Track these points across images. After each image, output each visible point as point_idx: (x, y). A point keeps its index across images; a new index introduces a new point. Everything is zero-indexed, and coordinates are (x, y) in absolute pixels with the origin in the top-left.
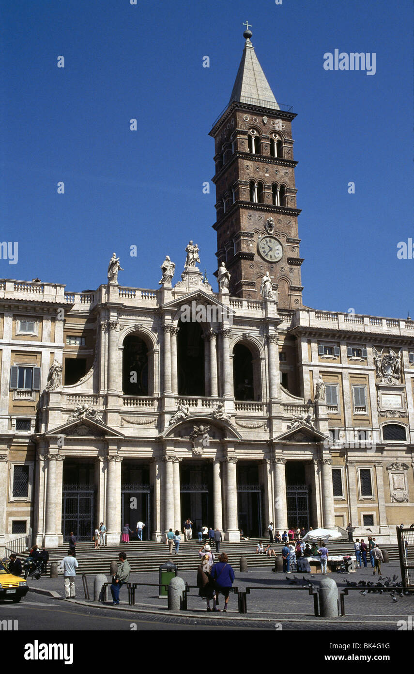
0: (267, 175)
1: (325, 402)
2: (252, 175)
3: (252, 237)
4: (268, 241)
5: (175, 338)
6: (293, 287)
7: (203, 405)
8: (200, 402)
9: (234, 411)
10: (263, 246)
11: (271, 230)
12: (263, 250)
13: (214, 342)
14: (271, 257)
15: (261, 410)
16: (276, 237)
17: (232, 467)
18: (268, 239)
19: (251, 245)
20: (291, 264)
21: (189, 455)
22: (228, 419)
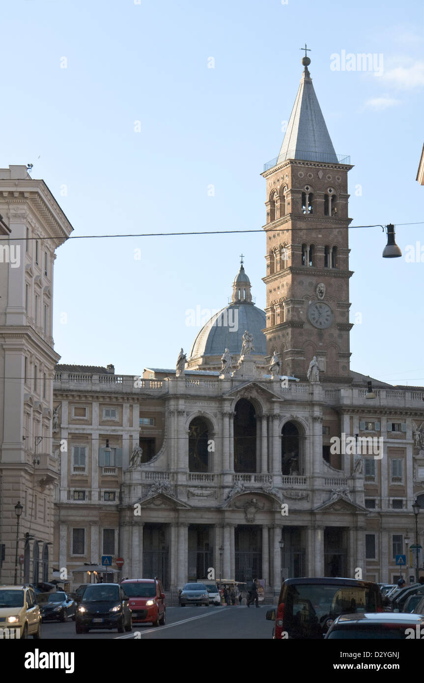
0: (320, 236)
1: (362, 476)
2: (304, 237)
3: (303, 304)
4: (318, 307)
5: (232, 421)
6: (341, 354)
7: (255, 480)
8: (253, 478)
9: (281, 485)
10: (313, 312)
11: (322, 296)
12: (313, 317)
13: (264, 423)
14: (321, 324)
15: (305, 483)
16: (327, 302)
17: (278, 532)
18: (318, 305)
19: (302, 312)
20: (340, 330)
21: (243, 522)
22: (277, 493)
